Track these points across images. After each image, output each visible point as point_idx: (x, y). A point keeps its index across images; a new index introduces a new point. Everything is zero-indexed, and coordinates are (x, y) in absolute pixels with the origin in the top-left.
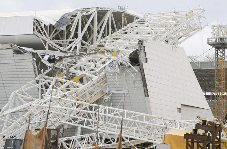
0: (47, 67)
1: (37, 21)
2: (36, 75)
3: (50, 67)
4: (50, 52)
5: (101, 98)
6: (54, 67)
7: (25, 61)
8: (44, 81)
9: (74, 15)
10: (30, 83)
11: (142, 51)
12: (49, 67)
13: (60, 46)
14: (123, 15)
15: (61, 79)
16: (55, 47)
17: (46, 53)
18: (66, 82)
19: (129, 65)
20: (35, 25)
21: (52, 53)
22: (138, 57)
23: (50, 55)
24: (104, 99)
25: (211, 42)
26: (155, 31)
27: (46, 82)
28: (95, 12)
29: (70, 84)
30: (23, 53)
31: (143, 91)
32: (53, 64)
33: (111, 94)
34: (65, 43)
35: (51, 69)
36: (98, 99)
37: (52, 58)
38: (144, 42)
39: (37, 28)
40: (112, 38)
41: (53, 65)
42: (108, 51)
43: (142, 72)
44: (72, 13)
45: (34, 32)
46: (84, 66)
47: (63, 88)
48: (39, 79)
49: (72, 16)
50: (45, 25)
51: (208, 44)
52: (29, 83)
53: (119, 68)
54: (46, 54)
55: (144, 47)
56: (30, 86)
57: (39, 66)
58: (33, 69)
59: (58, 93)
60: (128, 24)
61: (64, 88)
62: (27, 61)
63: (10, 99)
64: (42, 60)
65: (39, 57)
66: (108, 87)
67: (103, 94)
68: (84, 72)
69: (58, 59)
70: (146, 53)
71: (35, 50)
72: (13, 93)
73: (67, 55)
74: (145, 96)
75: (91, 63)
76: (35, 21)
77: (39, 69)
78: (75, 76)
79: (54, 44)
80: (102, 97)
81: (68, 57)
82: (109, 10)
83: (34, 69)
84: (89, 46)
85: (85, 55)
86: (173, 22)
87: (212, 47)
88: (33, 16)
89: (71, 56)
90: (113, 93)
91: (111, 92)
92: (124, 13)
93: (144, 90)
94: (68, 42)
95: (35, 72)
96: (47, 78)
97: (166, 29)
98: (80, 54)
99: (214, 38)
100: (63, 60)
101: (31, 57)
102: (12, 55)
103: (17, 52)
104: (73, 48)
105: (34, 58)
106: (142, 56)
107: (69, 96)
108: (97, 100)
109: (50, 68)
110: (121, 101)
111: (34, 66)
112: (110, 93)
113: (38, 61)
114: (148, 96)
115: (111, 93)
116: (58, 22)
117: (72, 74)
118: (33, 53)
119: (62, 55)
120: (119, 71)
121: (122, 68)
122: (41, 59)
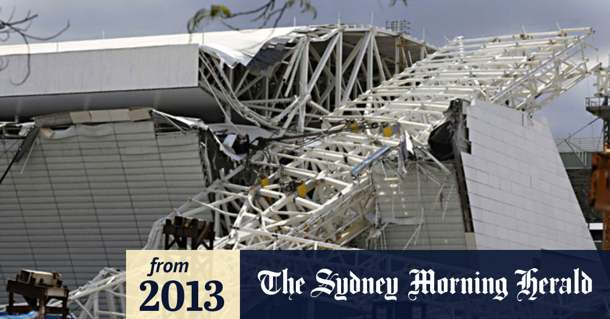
0: (233, 163)
1: (207, 55)
2: (207, 181)
3: (239, 162)
4: (238, 127)
5: (360, 234)
6: (247, 162)
7: (183, 148)
8: (225, 196)
9: (290, 41)
10: (195, 199)
11: (460, 126)
12: (237, 162)
13: (261, 114)
14: (397, 42)
15: (266, 190)
16: (249, 116)
17: (227, 130)
18: (278, 197)
19: (429, 158)
20: (203, 65)
21: (242, 130)
22: (450, 139)
23: (238, 136)
24: (369, 238)
25: (593, 105)
26: (480, 79)
27: (232, 197)
28: (338, 36)
29: (289, 203)
30: (178, 130)
31: (460, 219)
32: (245, 155)
33: (385, 226)
34: (266, 108)
35: (241, 168)
36: (354, 239)
37: (242, 141)
38: (464, 103)
39: (206, 72)
40: (379, 95)
41: (246, 158)
42: (374, 126)
43: (460, 174)
44: (286, 38)
45: (201, 82)
46: (318, 160)
47: (273, 210)
48: (215, 191)
49: (288, 45)
50: (225, 65)
51: (588, 109)
52: (193, 199)
53: (406, 165)
54: (227, 133)
55: (465, 116)
56: (197, 207)
57: (214, 161)
58: (202, 166)
59: (263, 223)
60: (414, 63)
61: (277, 212)
62: (187, 148)
63: (150, 236)
64: (222, 148)
65: (215, 141)
66: (377, 209)
67: (366, 226)
68: (321, 175)
69: (256, 143)
70: (467, 130)
71: (206, 122)
72: (156, 223)
73: (275, 136)
74: (466, 231)
75: (332, 154)
76: (202, 56)
77: (215, 168)
78: (300, 184)
79: (247, 109)
80: (364, 232)
81: (278, 140)
82: (368, 32)
83: (204, 167)
84: (326, 114)
85: (319, 134)
86: (521, 59)
87: (596, 117)
88: (197, 45)
89: (285, 137)
90: (390, 223)
91: (386, 220)
92: (399, 38)
93: (464, 216)
94: (274, 105)
95: (205, 174)
96: (233, 189)
97: (507, 76)
98: (307, 134)
99: (601, 95)
100: (269, 147)
101: (197, 139)
102: (153, 136)
103: (165, 128)
104: (291, 117)
105: (202, 143)
106: (459, 138)
107: (289, 231)
108: (352, 240)
109: (238, 165)
110: (409, 241)
111: (202, 160)
112: (382, 223)
113: (213, 149)
114: (472, 230)
115: (384, 224)
116: (255, 59)
117: (291, 180)
118: (200, 129)
119: (266, 135)
120: (406, 172)
121: (411, 165)
122: (218, 145)
